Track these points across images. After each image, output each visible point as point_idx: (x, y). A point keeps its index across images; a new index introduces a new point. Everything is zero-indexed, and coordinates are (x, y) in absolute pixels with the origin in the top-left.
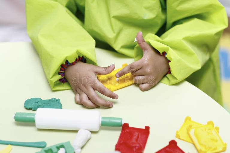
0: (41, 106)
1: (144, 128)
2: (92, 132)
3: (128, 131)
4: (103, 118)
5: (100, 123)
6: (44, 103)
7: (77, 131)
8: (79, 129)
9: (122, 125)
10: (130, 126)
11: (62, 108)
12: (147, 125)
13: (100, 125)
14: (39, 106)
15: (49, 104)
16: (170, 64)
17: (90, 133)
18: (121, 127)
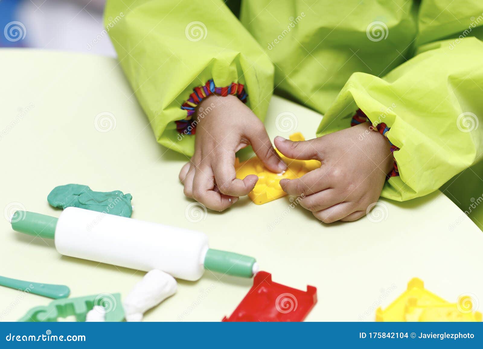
0: (82, 204)
1: (305, 289)
2: (179, 281)
3: (265, 290)
4: (211, 251)
5: (202, 261)
6: (92, 200)
7: (143, 273)
8: (152, 269)
9: (255, 275)
10: (274, 279)
11: (130, 217)
12: (312, 284)
13: (203, 268)
14: (80, 203)
15: (103, 204)
16: (396, 154)
17: (174, 281)
18: (252, 280)
